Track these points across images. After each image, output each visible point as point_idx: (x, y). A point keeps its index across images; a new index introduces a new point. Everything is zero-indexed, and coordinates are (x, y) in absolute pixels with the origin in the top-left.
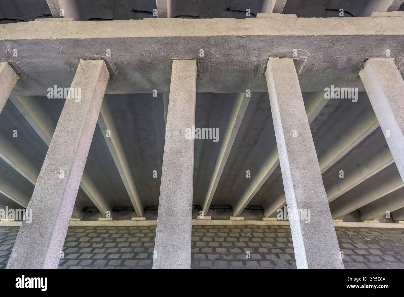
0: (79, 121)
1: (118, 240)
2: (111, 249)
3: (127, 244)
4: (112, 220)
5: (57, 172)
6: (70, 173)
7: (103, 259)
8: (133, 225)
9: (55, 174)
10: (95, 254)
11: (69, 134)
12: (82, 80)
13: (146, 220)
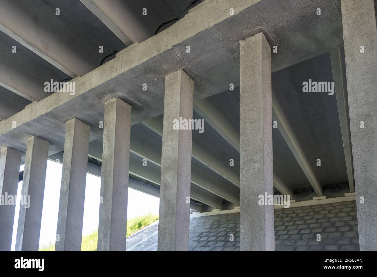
0: (257, 109)
1: (306, 218)
2: (301, 226)
3: (314, 221)
4: (295, 202)
5: (253, 162)
6: (264, 161)
7: (297, 234)
8: (315, 204)
9: (252, 164)
10: (289, 231)
11: (253, 124)
12: (248, 64)
13: (326, 199)
